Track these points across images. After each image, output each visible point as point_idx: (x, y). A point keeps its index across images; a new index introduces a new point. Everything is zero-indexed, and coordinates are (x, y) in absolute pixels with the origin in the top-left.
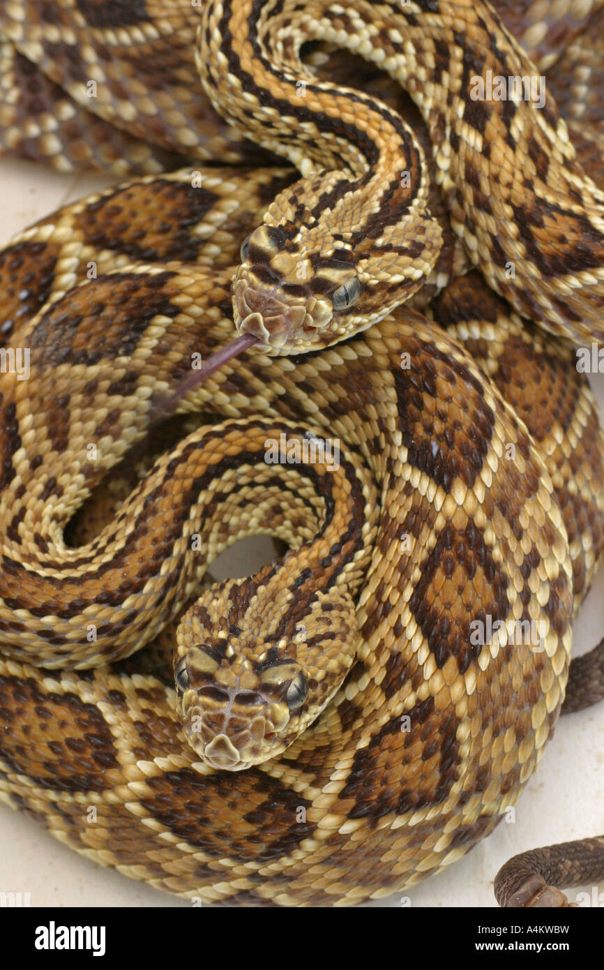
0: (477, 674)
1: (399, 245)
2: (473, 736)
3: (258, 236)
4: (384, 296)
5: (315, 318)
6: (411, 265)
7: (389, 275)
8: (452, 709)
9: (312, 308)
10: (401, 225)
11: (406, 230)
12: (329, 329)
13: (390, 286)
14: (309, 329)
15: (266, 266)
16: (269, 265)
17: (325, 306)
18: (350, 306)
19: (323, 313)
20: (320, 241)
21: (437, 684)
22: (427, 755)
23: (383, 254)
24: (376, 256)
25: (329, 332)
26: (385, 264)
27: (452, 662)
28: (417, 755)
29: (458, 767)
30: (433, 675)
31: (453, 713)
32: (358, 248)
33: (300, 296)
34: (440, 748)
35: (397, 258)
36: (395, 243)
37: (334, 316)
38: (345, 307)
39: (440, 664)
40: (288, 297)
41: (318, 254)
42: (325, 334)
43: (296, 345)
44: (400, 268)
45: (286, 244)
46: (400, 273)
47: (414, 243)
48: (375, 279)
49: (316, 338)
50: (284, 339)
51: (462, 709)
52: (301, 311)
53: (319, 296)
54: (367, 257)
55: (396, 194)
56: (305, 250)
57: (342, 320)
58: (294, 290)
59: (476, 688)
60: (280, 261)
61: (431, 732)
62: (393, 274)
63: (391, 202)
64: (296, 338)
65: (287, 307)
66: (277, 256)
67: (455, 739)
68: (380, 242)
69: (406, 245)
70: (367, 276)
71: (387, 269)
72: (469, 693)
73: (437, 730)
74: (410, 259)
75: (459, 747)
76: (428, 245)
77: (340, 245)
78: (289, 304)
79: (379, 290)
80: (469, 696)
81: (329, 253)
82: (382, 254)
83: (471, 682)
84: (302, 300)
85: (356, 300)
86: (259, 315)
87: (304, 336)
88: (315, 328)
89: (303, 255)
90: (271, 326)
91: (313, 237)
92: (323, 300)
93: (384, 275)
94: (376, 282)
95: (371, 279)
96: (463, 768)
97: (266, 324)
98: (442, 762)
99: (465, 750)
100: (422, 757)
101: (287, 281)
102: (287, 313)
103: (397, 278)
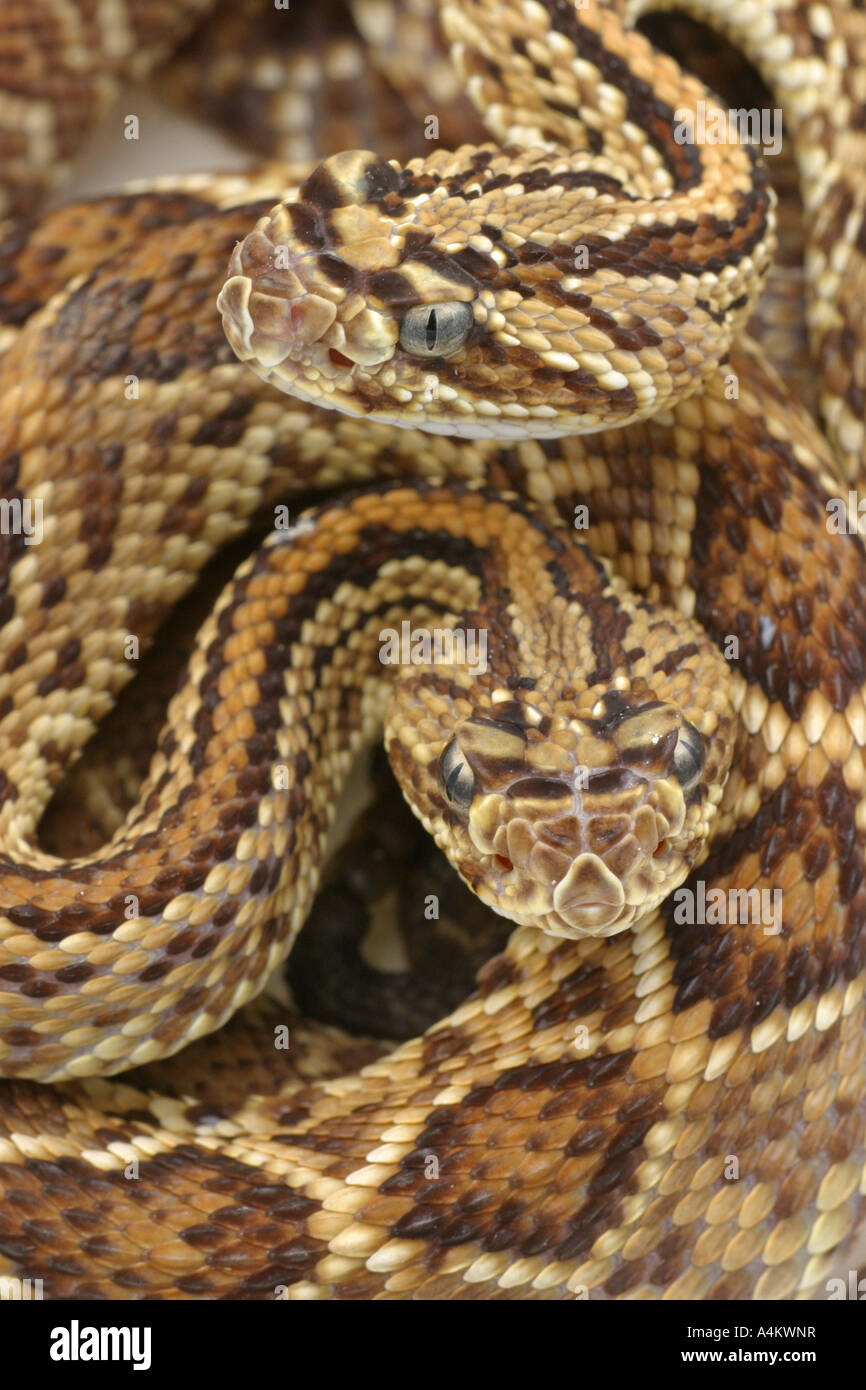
0: (739, 1052)
1: (606, 311)
2: (677, 1155)
3: (345, 162)
4: (519, 378)
5: (351, 338)
6: (606, 353)
7: (548, 345)
8: (659, 1085)
9: (350, 316)
10: (638, 283)
11: (641, 296)
12: (377, 377)
13: (541, 365)
14: (338, 360)
15: (319, 214)
16: (328, 216)
17: (379, 325)
18: (435, 352)
19: (370, 336)
20: (451, 222)
21: (654, 1035)
22: (575, 1149)
23: (562, 306)
24: (546, 301)
25: (375, 384)
26: (553, 322)
27: (703, 1011)
28: (557, 1141)
29: (626, 1199)
30: (653, 1019)
31: (658, 1095)
32: (520, 270)
33: (341, 285)
34: (605, 1145)
35: (584, 327)
36: (598, 301)
37: (395, 357)
38: (422, 350)
39: (680, 1005)
40: (318, 277)
41: (430, 237)
42: (365, 383)
43: (303, 378)
44: (579, 347)
45: (385, 198)
46: (573, 354)
47: (638, 323)
48: (516, 336)
49: (346, 384)
50: (281, 352)
51: (679, 1095)
52: (325, 312)
53: (373, 301)
54: (527, 294)
55: (677, 239)
56: (408, 221)
57: (408, 372)
58: (339, 271)
59: (724, 1075)
60: (353, 219)
61: (601, 1108)
62: (557, 348)
63: (655, 243)
64: (307, 363)
65: (301, 290)
66: (352, 207)
67: (639, 1142)
68: (572, 284)
69: (618, 316)
70: (499, 319)
71: (552, 332)
72: (708, 1077)
73: (615, 1110)
74: (611, 344)
75: (641, 1161)
76: (668, 345)
77: (484, 244)
78: (311, 288)
79: (515, 362)
80: (702, 1081)
81: (452, 246)
82: (559, 304)
83: (721, 1057)
84: (338, 291)
85: (451, 349)
86: (248, 282)
87: (326, 369)
88: (351, 364)
89: (400, 227)
90: (260, 311)
91: (444, 210)
92: (380, 311)
93: (536, 339)
94: (516, 342)
95: (505, 330)
96: (636, 1208)
97: (251, 303)
98: (601, 1172)
99: (651, 1174)
100: (565, 1149)
101: (341, 253)
102: (297, 300)
103: (565, 361)
